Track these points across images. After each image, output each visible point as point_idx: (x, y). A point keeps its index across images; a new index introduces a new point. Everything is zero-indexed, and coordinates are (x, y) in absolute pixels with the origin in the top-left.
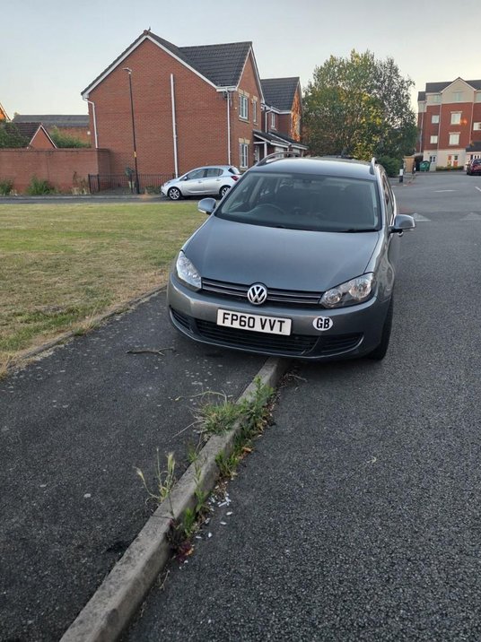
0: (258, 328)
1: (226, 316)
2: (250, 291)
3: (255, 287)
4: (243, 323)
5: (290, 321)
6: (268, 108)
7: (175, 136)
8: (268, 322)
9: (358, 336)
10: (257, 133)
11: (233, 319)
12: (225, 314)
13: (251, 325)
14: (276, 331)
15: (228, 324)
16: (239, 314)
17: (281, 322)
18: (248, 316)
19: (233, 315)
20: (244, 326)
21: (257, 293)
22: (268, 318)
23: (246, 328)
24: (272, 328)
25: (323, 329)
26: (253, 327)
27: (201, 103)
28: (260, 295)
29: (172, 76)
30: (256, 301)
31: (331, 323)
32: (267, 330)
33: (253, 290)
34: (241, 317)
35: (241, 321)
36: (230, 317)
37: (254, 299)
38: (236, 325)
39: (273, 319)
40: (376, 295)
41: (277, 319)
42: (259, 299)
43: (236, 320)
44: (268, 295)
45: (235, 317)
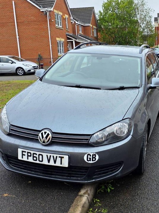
0: (45, 162)
1: (24, 153)
2: (40, 135)
3: (43, 132)
4: (35, 159)
5: (68, 156)
6: (77, 22)
7: (18, 37)
8: (52, 158)
9: (119, 164)
10: (68, 35)
11: (28, 156)
12: (23, 152)
13: (41, 159)
14: (58, 164)
15: (25, 159)
16: (32, 152)
17: (61, 158)
18: (38, 153)
19: (28, 153)
20: (36, 160)
21: (45, 136)
22: (52, 155)
23: (38, 162)
24: (55, 162)
25: (91, 162)
26: (42, 161)
27: (32, 17)
28: (46, 137)
29: (13, 2)
30: (44, 142)
31: (97, 157)
32: (52, 163)
33: (42, 134)
34: (34, 154)
35: (34, 157)
36: (26, 154)
37: (42, 140)
38: (31, 160)
39: (55, 156)
40: (131, 134)
41: (58, 156)
42: (46, 141)
43: (30, 156)
44: (52, 137)
45: (29, 154)
